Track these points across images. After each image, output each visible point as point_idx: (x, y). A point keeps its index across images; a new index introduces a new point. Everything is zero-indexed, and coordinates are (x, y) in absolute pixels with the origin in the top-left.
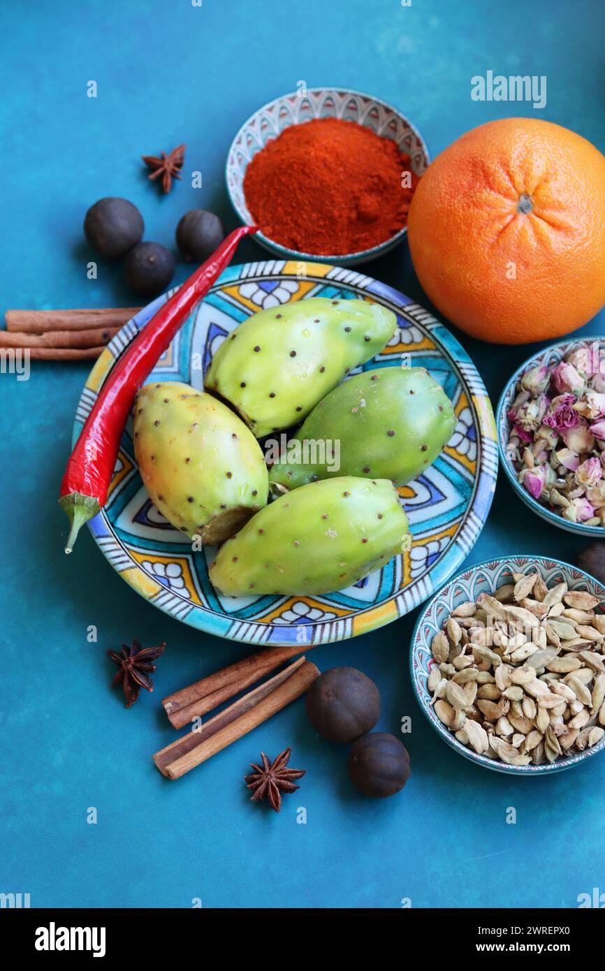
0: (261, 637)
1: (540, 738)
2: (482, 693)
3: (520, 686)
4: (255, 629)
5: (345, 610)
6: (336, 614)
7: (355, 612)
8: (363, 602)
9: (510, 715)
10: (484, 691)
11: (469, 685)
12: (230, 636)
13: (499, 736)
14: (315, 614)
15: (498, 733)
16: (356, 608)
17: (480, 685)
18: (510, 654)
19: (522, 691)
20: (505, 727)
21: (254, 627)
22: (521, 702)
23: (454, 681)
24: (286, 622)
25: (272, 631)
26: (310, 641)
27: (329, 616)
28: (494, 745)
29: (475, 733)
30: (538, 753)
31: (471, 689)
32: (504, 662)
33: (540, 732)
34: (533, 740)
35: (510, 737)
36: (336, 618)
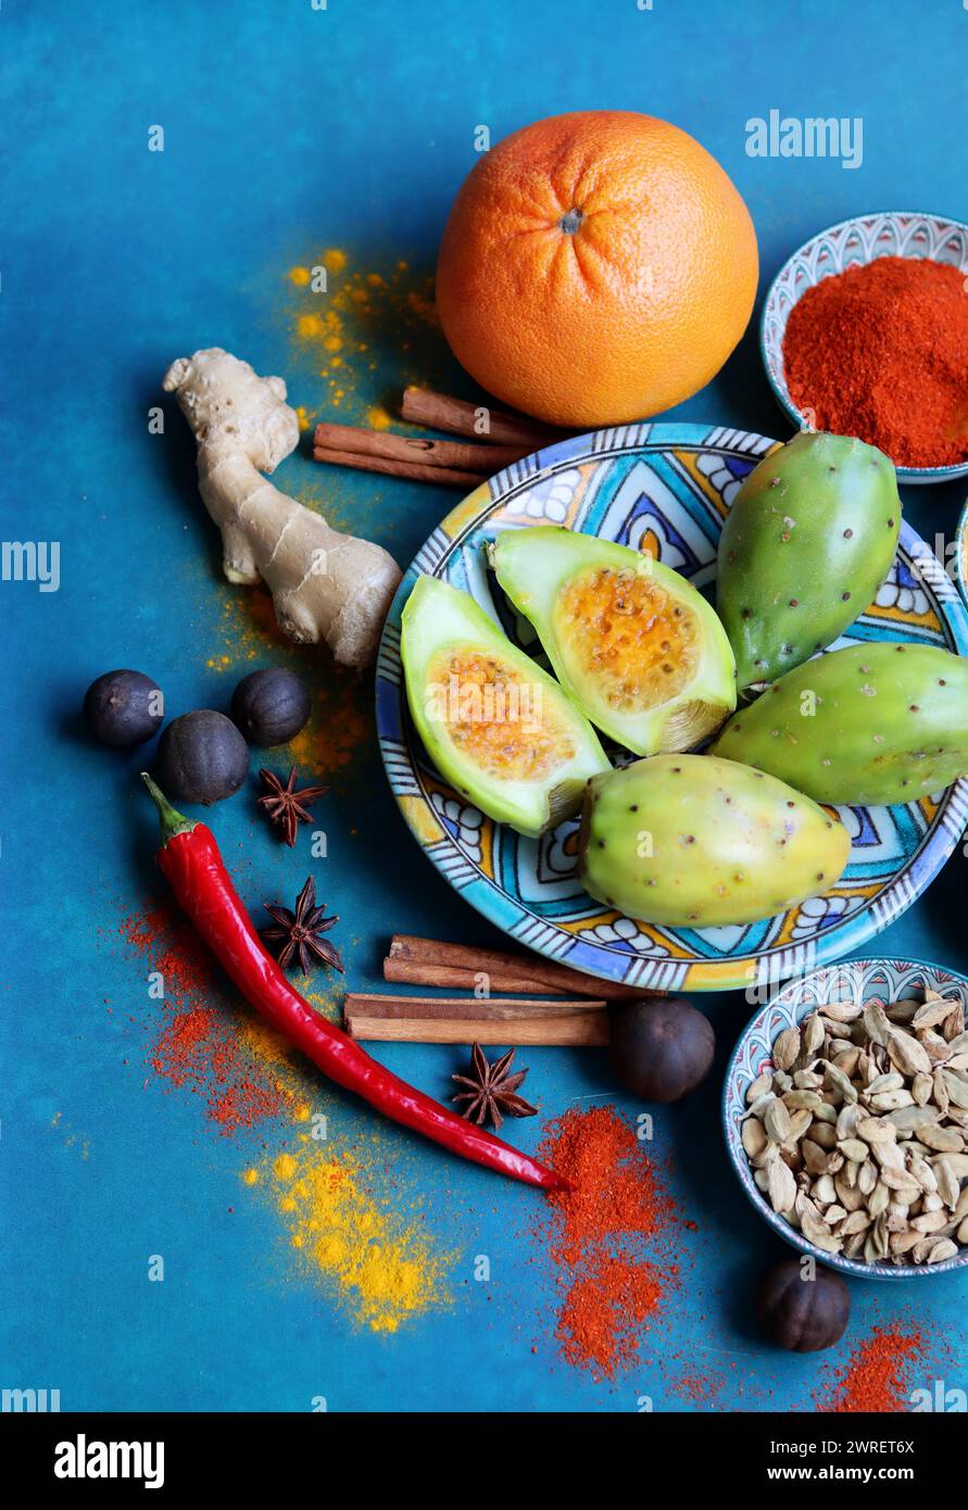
0: (557, 949)
1: (866, 1223)
2: (814, 1133)
3: (869, 1144)
4: (551, 935)
5: (685, 951)
6: (669, 952)
7: (697, 958)
8: (715, 949)
9: (839, 1177)
10: (817, 1130)
11: (802, 1113)
12: (515, 933)
13: (812, 1199)
14: (641, 943)
15: (813, 1195)
16: (701, 953)
17: (816, 1120)
18: (872, 1095)
19: (867, 1151)
20: (825, 1190)
21: (551, 932)
22: (861, 1165)
23: (784, 1101)
24: (597, 939)
25: (573, 946)
26: (621, 978)
27: (659, 951)
28: (800, 1207)
29: (782, 1185)
30: (856, 1243)
31: (802, 1120)
32: (861, 1102)
33: (868, 1214)
34: (857, 1223)
35: (826, 1209)
36: (668, 957)
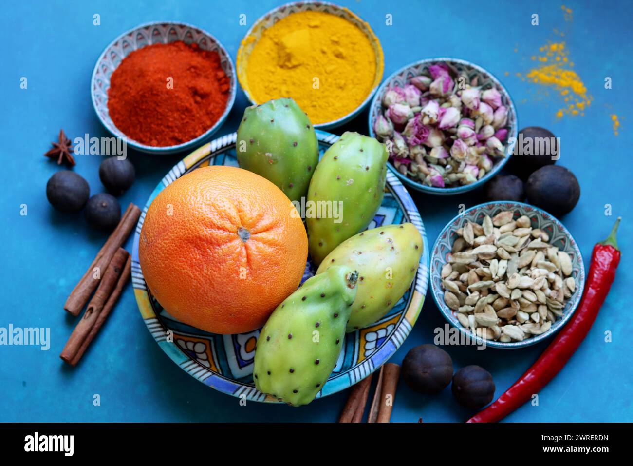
0: (370, 369)
1: (545, 308)
2: (496, 308)
3: (517, 288)
4: (363, 368)
5: (395, 317)
6: (392, 324)
7: (402, 314)
8: (400, 305)
9: (523, 307)
10: (497, 306)
11: (486, 309)
12: (353, 382)
13: (525, 323)
14: (382, 333)
15: (523, 322)
16: (399, 312)
17: (492, 304)
18: (496, 275)
19: (519, 290)
20: (524, 316)
21: (361, 367)
22: (523, 296)
23: (477, 312)
24: (372, 351)
25: (372, 361)
26: (395, 349)
27: (390, 328)
28: (526, 330)
29: (514, 331)
30: (551, 316)
31: (489, 310)
32: (496, 282)
33: (543, 304)
34: (543, 310)
35: (530, 319)
36: (395, 325)
